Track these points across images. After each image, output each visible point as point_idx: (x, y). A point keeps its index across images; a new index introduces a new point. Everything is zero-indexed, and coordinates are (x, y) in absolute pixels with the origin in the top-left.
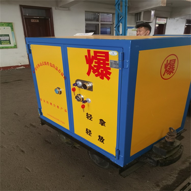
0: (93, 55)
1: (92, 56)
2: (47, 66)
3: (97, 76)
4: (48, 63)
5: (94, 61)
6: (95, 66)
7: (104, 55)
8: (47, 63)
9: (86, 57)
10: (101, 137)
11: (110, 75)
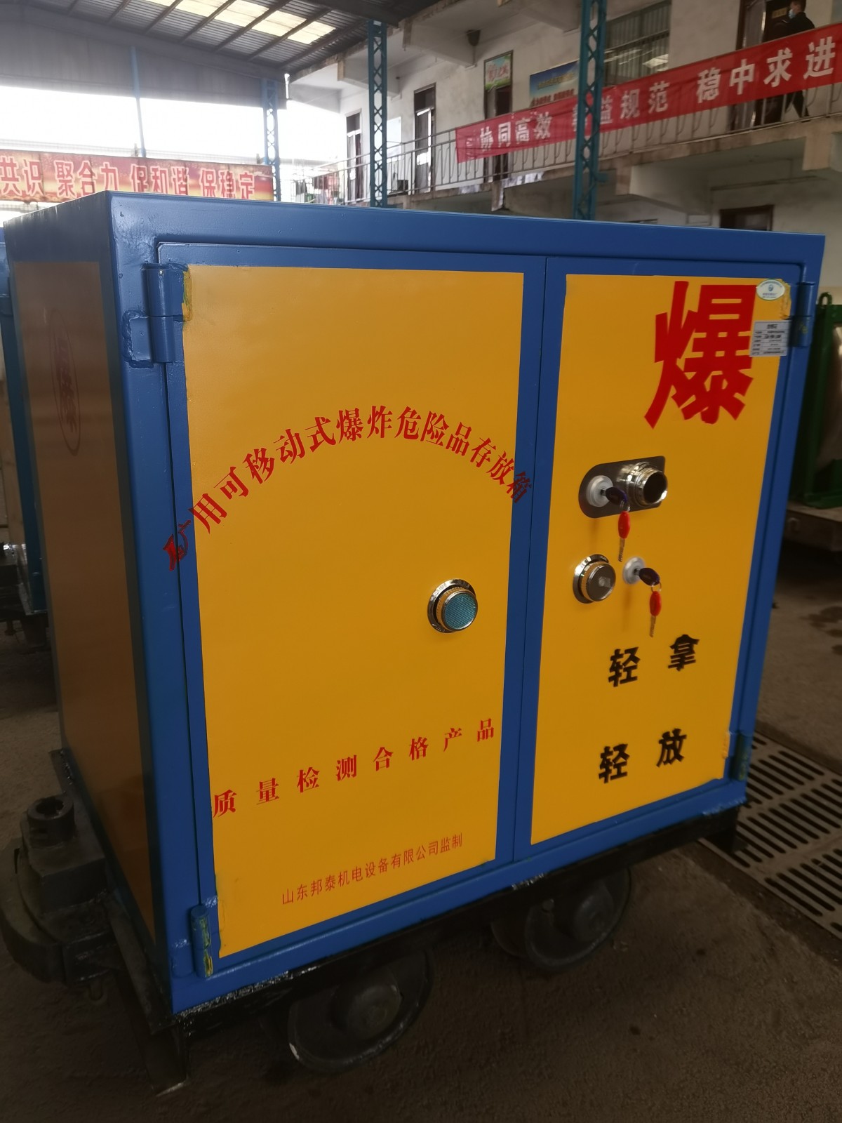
1: (690, 313)
3: (688, 413)
5: (695, 335)
6: (690, 364)
7: (738, 301)
9: (661, 319)
10: (671, 734)
11: (743, 393)
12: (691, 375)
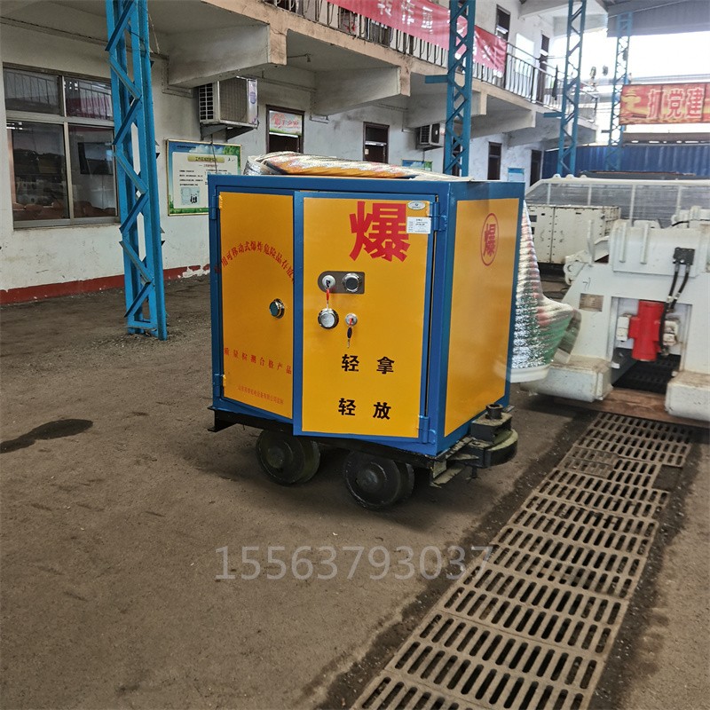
0: (371, 213)
1: (368, 214)
2: (257, 251)
3: (374, 256)
4: (259, 244)
5: (372, 223)
6: (372, 235)
8: (257, 244)
9: (352, 217)
10: (382, 404)
11: (406, 250)
12: (373, 240)
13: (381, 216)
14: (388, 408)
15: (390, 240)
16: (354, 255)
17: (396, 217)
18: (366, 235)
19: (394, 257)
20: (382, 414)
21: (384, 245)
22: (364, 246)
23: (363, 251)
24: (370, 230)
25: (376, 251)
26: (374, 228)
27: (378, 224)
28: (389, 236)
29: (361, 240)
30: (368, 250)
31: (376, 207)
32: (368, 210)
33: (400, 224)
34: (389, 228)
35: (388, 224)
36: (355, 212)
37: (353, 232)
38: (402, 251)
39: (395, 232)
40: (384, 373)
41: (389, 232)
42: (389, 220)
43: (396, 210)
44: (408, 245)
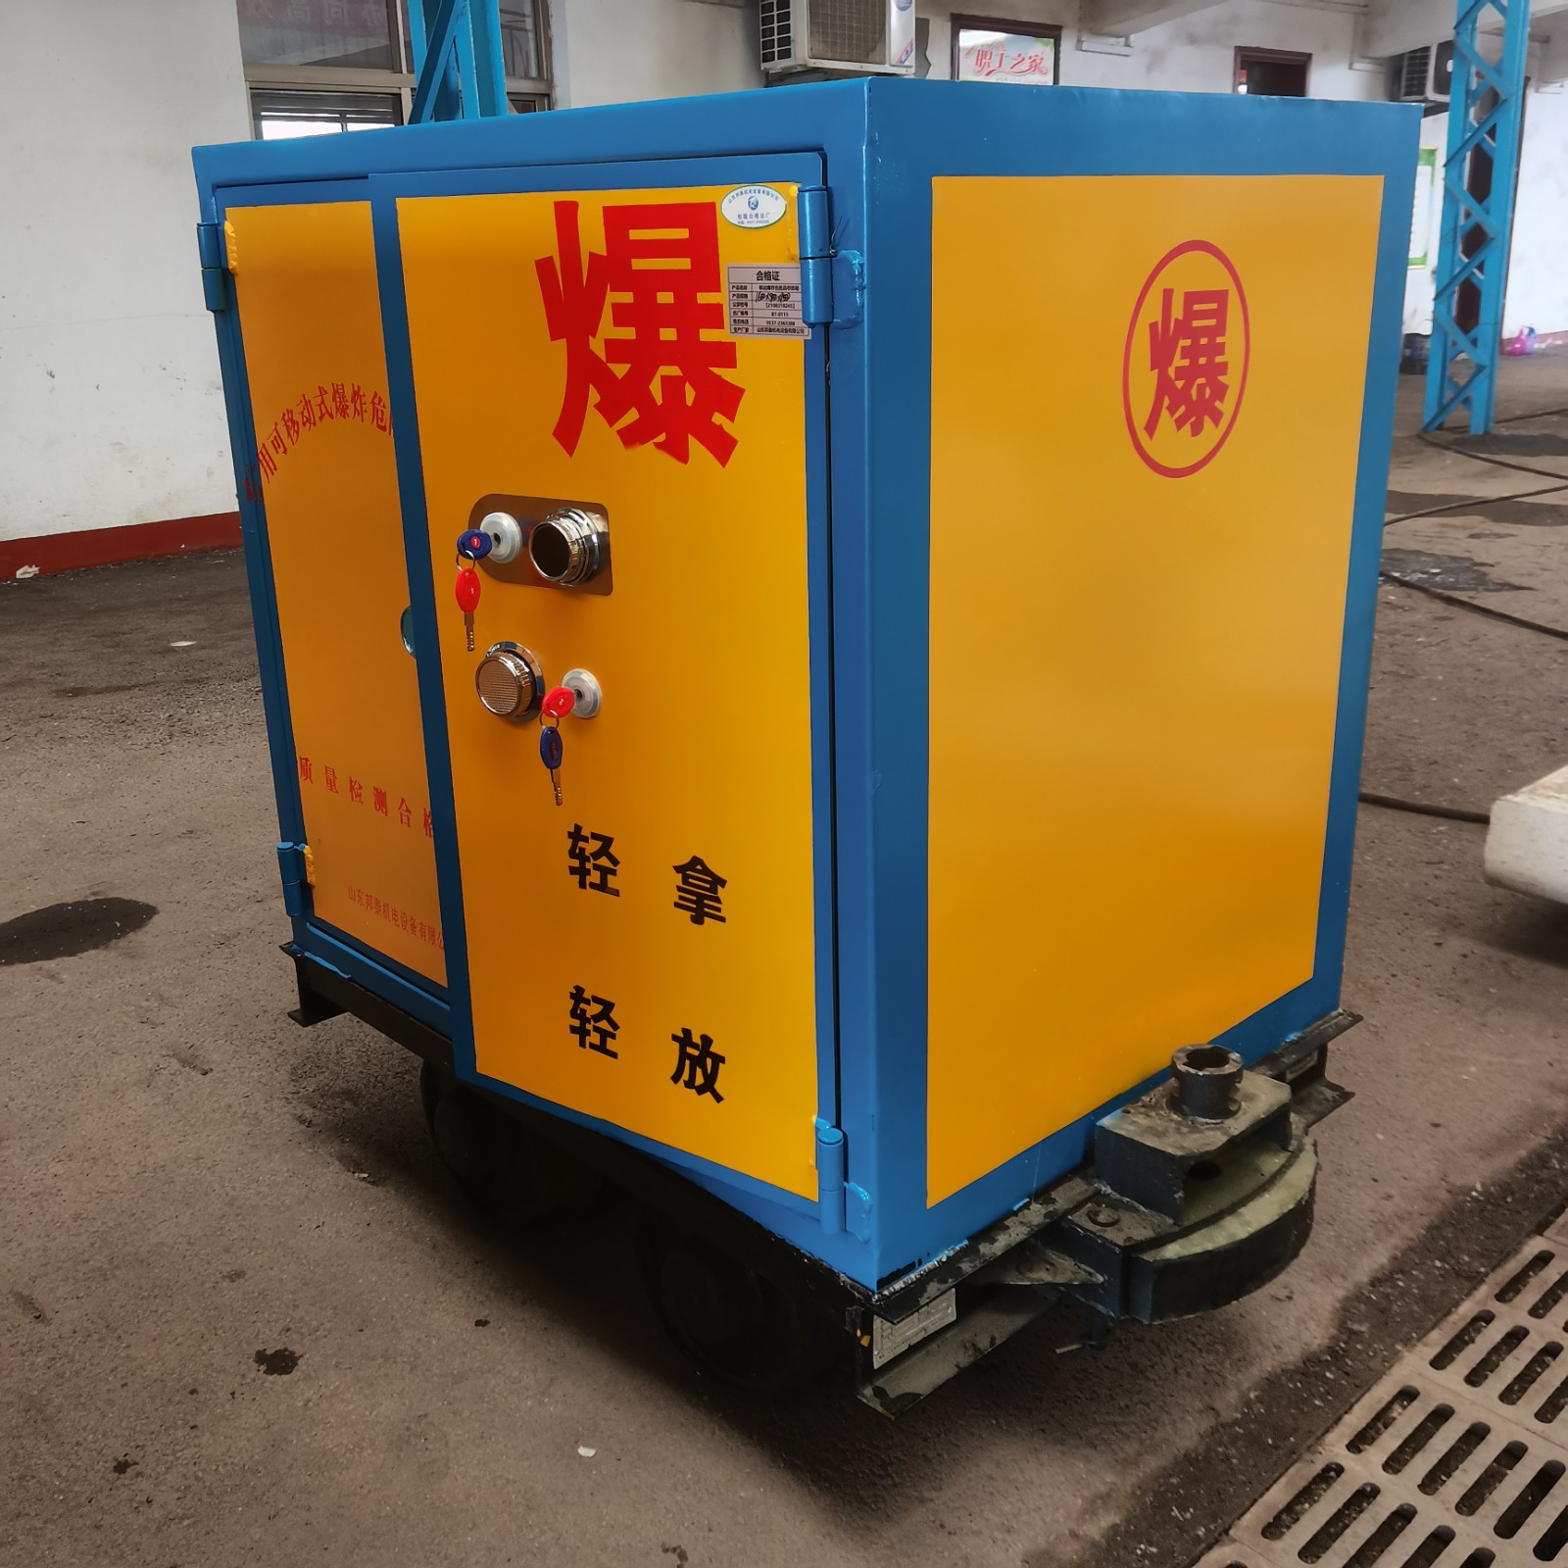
0: (601, 251)
1: (593, 256)
3: (631, 437)
5: (613, 297)
6: (614, 349)
9: (544, 267)
10: (696, 1039)
11: (731, 417)
12: (620, 370)
13: (638, 264)
14: (719, 1060)
15: (674, 371)
16: (568, 432)
17: (684, 264)
18: (597, 346)
19: (694, 445)
20: (699, 1080)
21: (656, 388)
22: (594, 396)
23: (593, 419)
24: (608, 329)
25: (632, 416)
26: (622, 315)
27: (627, 297)
28: (669, 354)
29: (583, 370)
30: (611, 413)
31: (617, 220)
32: (593, 238)
33: (703, 298)
34: (667, 316)
35: (665, 298)
36: (550, 248)
37: (555, 335)
38: (718, 418)
39: (688, 334)
40: (698, 919)
41: (668, 334)
42: (666, 280)
43: (682, 234)
44: (736, 393)
